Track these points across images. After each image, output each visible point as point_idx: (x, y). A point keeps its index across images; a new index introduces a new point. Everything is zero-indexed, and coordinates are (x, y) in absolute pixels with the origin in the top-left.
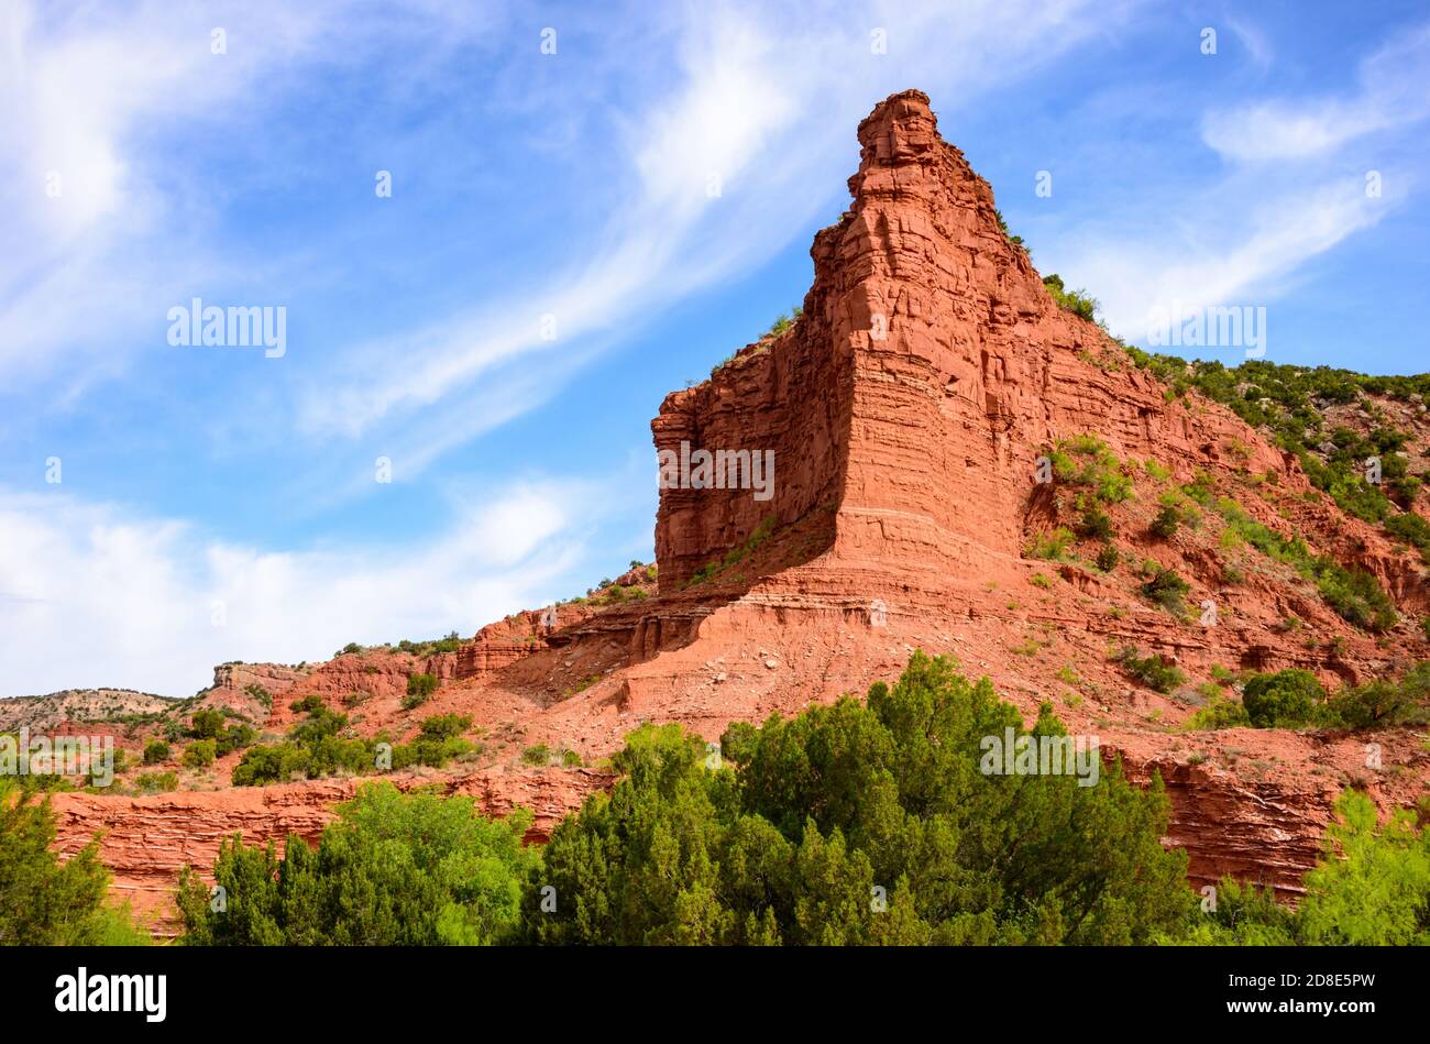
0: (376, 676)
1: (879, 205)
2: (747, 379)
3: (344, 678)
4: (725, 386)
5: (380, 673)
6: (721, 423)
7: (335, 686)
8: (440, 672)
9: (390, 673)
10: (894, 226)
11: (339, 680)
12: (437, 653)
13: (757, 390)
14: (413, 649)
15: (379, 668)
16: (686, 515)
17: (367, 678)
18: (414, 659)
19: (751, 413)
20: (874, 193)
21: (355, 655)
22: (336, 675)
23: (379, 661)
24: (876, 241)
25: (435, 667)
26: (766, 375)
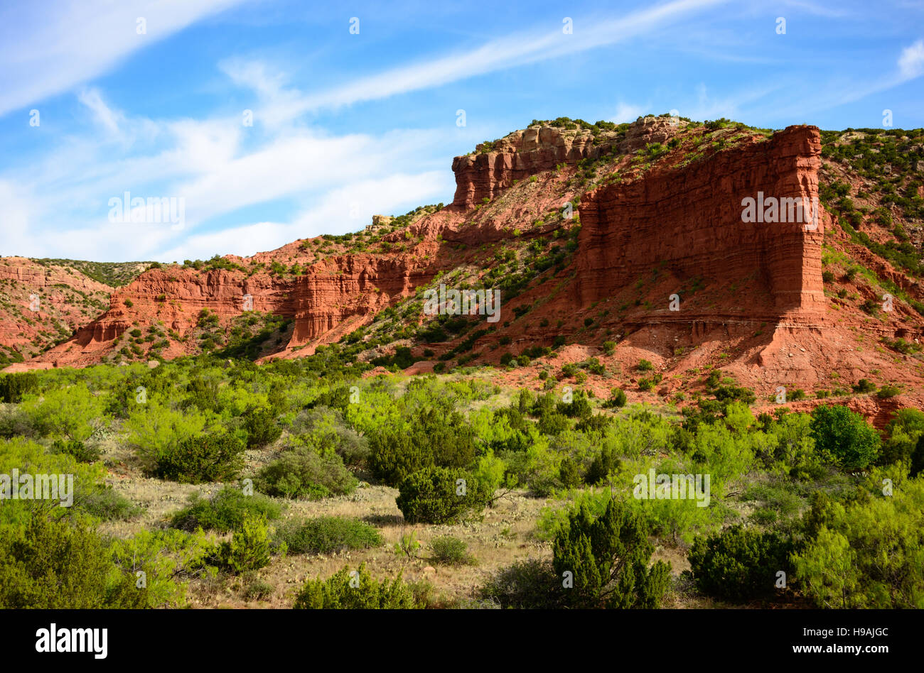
0: (176, 283)
1: (803, 172)
2: (633, 190)
3: (155, 285)
4: (621, 193)
5: (178, 281)
6: (619, 209)
7: (149, 290)
8: (218, 281)
9: (184, 281)
10: (809, 182)
11: (151, 286)
12: (214, 269)
13: (639, 196)
14: (196, 266)
15: (178, 278)
16: (598, 250)
17: (170, 285)
18: (197, 272)
19: (635, 207)
20: (801, 167)
21: (159, 270)
22: (149, 282)
23: (177, 274)
24: (802, 187)
25: (214, 277)
26: (643, 190)
